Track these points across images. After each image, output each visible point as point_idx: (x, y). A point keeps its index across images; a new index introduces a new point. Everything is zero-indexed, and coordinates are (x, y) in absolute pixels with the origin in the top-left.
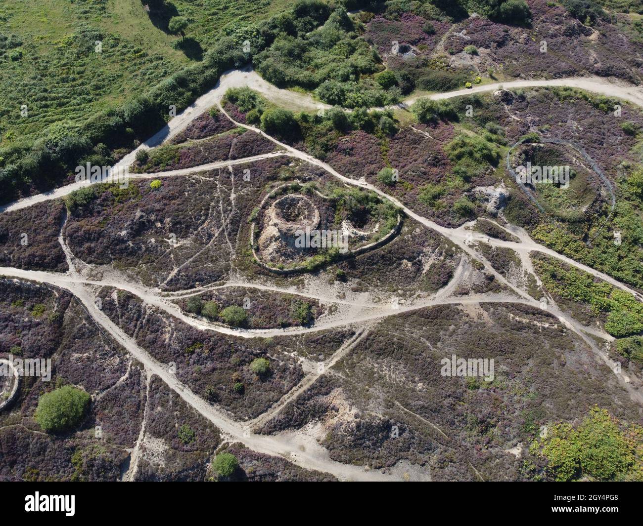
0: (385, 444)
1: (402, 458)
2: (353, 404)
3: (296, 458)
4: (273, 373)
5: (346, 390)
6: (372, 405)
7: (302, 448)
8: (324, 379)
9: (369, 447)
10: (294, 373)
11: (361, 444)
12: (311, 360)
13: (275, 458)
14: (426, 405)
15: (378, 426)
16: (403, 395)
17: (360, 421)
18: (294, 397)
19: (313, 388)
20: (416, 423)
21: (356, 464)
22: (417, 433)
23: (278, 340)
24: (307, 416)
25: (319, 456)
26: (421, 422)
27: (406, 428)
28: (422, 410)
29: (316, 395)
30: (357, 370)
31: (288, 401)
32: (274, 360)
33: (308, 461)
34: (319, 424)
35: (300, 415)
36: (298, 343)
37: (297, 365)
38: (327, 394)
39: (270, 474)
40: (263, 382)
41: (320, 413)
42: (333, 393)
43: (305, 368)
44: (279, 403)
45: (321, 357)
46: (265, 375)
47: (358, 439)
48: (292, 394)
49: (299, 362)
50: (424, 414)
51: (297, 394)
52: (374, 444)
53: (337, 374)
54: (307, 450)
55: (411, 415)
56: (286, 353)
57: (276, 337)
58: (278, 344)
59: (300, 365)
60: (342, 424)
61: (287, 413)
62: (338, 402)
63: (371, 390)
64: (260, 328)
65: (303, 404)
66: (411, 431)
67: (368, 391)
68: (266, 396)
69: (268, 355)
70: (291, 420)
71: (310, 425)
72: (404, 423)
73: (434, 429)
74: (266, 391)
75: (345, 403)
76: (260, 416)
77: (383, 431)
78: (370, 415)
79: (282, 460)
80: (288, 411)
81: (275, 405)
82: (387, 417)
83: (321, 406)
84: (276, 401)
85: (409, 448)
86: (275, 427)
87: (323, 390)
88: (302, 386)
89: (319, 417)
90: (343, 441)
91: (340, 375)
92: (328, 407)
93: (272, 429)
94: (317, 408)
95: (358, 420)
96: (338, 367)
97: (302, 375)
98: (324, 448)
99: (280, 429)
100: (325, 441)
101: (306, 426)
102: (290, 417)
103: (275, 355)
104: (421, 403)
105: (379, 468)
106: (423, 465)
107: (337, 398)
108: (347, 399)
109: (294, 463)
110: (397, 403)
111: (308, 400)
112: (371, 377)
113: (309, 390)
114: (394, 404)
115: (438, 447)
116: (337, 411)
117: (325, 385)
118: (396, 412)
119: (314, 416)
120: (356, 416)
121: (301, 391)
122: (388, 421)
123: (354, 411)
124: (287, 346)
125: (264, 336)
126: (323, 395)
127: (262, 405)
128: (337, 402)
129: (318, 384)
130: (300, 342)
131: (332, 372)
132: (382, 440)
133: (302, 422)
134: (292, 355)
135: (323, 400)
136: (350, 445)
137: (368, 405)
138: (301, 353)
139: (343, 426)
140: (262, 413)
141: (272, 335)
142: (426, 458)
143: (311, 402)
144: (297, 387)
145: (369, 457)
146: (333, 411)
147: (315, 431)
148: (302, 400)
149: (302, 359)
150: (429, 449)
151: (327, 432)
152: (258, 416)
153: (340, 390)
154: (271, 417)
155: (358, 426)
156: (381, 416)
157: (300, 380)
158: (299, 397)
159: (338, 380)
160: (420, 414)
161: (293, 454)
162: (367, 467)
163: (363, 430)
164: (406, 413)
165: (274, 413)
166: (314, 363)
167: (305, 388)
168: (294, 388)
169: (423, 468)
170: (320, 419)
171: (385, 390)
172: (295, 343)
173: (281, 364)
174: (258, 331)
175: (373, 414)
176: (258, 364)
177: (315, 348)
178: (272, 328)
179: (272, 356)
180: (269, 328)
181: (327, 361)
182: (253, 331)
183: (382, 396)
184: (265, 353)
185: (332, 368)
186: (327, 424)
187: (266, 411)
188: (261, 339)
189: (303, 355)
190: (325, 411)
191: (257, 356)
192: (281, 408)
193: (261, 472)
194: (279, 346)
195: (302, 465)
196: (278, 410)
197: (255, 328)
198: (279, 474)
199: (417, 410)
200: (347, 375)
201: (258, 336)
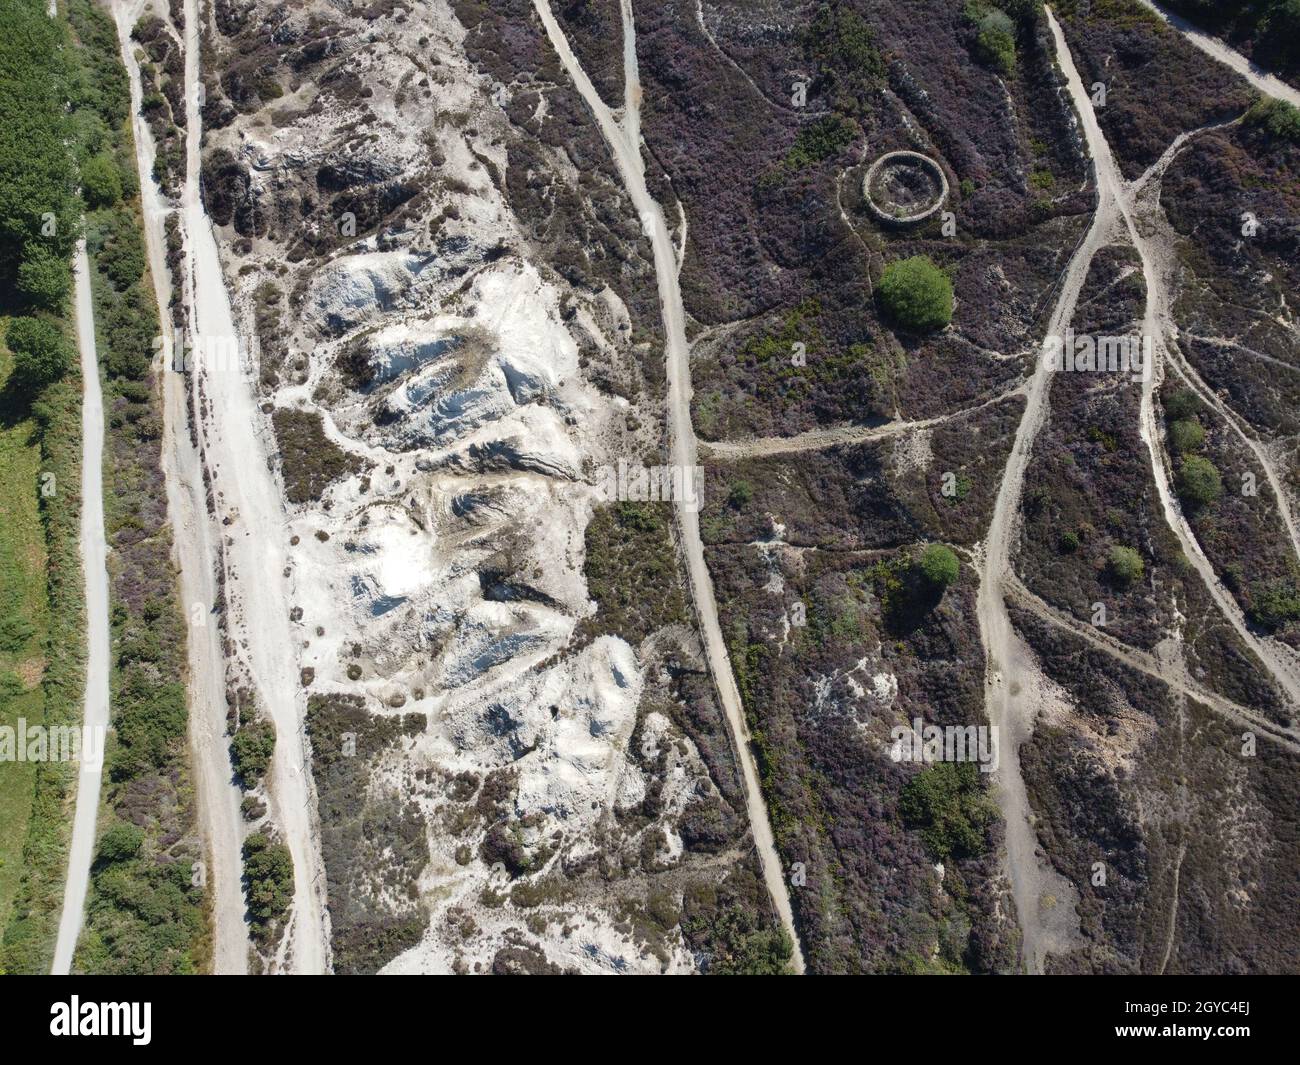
0: (1090, 844)
1: (1078, 885)
2: (1139, 759)
3: (996, 683)
4: (1123, 591)
5: (1158, 738)
6: (1154, 798)
7: (1015, 690)
8: (1159, 689)
9: (1072, 814)
10: (1143, 628)
11: (1072, 798)
12: (1184, 653)
13: (979, 645)
14: (1206, 916)
15: (1119, 821)
16: (1205, 860)
17: (1113, 782)
18: (1099, 645)
19: (1133, 673)
20: (1160, 901)
21: (1030, 796)
22: (1138, 905)
23: (1192, 577)
24: (1074, 680)
25: (1015, 722)
26: (1167, 910)
27: (1141, 880)
28: (1193, 910)
29: (1122, 684)
30: (1209, 750)
31: (1087, 637)
32: (1150, 585)
33: (998, 706)
34: (1068, 708)
35: (1071, 666)
36: (1205, 618)
37: (1162, 630)
38: (1134, 704)
39: (951, 646)
40: (1099, 580)
41: (1090, 701)
42: (1141, 716)
43: (1162, 647)
44: (1075, 621)
45: (1201, 673)
46: (1113, 579)
47: (1076, 787)
48: (1103, 639)
49: (1168, 632)
50: (1185, 914)
51: (1108, 648)
52: (1081, 822)
53: (1180, 712)
54: (1016, 699)
55: (1171, 885)
56: (1174, 602)
57: (1195, 572)
58: (1184, 580)
59: (1164, 636)
60: (1090, 748)
61: (1065, 642)
62: (1130, 730)
63: (1184, 790)
64: (1197, 536)
65: (1093, 665)
66: (1138, 892)
67: (1179, 783)
68: (1074, 592)
69: (1155, 570)
70: (1056, 653)
71: (1060, 692)
72: (1149, 874)
73: (1164, 942)
74: (1085, 591)
75: (1134, 743)
76: (1036, 598)
77: (1114, 832)
78: (1134, 799)
79: (983, 658)
80: (1067, 642)
81: (1069, 616)
82: (1145, 834)
83: (1106, 701)
84: (1075, 616)
85: (1104, 897)
86: (1031, 629)
87: (1138, 695)
88: (1126, 651)
89: (1082, 703)
90: (1060, 760)
91: (1183, 720)
92: (1108, 713)
93: (1024, 625)
94: (1099, 693)
95: (1114, 777)
96: (1196, 710)
97: (1147, 646)
98: (1032, 730)
99: (1029, 640)
100: (1047, 728)
101: (1056, 685)
102: (1060, 649)
103: (1160, 583)
104: (1207, 905)
105: (1042, 843)
106: (1084, 932)
107: (1135, 726)
108: (1142, 745)
109: (986, 681)
110: (1182, 851)
111: (1105, 673)
112: (1209, 783)
113: (1125, 667)
114: (1176, 843)
115: (1132, 956)
116: (1111, 733)
117: (1150, 695)
118: (1164, 851)
119: (1079, 692)
120: (1119, 771)
121: (1117, 654)
122: (1139, 839)
123: (1128, 765)
124: (1190, 599)
125: (1186, 550)
126: (1128, 697)
127: (1057, 593)
128: (1127, 726)
129: (1144, 681)
130: (1209, 623)
131: (1181, 702)
132: (1095, 837)
133: (1060, 674)
134: (1177, 614)
135: (1120, 701)
136: (1059, 776)
137: (1152, 791)
138: (1188, 631)
139: (1087, 753)
140: (1043, 597)
141: (1195, 564)
142: (1101, 936)
143: (1104, 680)
144: (1119, 644)
145: (1052, 818)
146: (1106, 727)
147: (1056, 704)
148: (1099, 660)
149: (1178, 635)
150: (1119, 938)
151: (1063, 727)
152: (1036, 593)
153: (1154, 726)
154: (1043, 616)
155: (1102, 780)
156: (1142, 820)
157: (1135, 644)
158: (1102, 654)
159: (1172, 718)
160: (1182, 907)
161: (999, 675)
162: (1033, 819)
163: (1098, 793)
164: (1170, 874)
165: (1054, 620)
166: (1181, 662)
167: (1125, 659)
168: (1114, 639)
169: (1078, 933)
170: (1078, 706)
171: (1198, 819)
172: (1201, 612)
173: (1150, 599)
174: (1190, 535)
175: (1140, 805)
176: (1128, 557)
177: (1213, 653)
178: (1210, 560)
179: (1156, 578)
180: (1206, 553)
181: (1198, 686)
182: (1186, 525)
183: (1182, 816)
184: (1154, 564)
185: (1190, 700)
186: (1076, 722)
187: (1050, 604)
188: (1178, 546)
189: (1185, 634)
190: (1100, 712)
191: (1143, 551)
192: (1067, 627)
193: (949, 630)
194: (1181, 584)
195: (988, 697)
196: (1061, 623)
197: (1193, 528)
198: (959, 661)
199: (1188, 897)
200: (1189, 734)
201: (1181, 538)
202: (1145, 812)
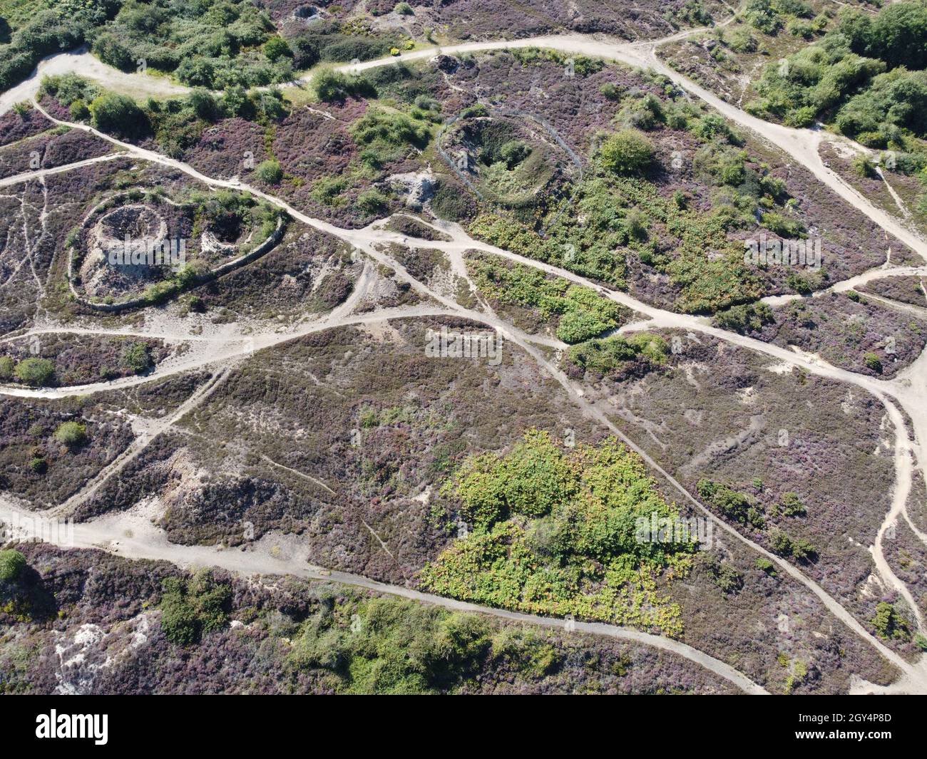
0: (247, 513)
1: (271, 528)
2: (201, 465)
3: (119, 547)
4: (90, 441)
5: (192, 450)
6: (227, 464)
7: (129, 534)
8: (162, 439)
9: (224, 519)
10: (119, 436)
11: (212, 517)
12: (145, 417)
13: (85, 551)
14: (306, 456)
15: (235, 489)
16: (273, 445)
17: (209, 486)
18: (119, 468)
19: (146, 451)
20: (291, 480)
21: (205, 544)
22: (291, 493)
23: (99, 397)
24: (138, 491)
25: (152, 540)
26: (298, 477)
27: (275, 487)
28: (301, 462)
29: (151, 461)
30: (211, 423)
31: (110, 474)
32: (92, 423)
33: (135, 549)
34: (156, 500)
35: (127, 490)
36: (129, 398)
37: (124, 425)
38: (166, 457)
39: (76, 573)
40: (76, 454)
41: (156, 485)
42: (175, 455)
43: (136, 429)
44: (97, 478)
45: (162, 412)
46: (78, 444)
47: (207, 511)
48: (117, 464)
49: (128, 422)
50: (303, 467)
51: (124, 462)
52: (231, 515)
53: (181, 431)
54: (136, 535)
55: (283, 471)
56: (110, 412)
57: (97, 393)
58: (98, 402)
59: (130, 425)
60: (185, 494)
61: (108, 489)
62: (181, 465)
63: (229, 445)
64: (74, 385)
65: (132, 475)
66: (283, 491)
67: (224, 446)
68: (77, 473)
69: (84, 417)
70: (114, 498)
71: (143, 503)
72: (273, 482)
73: (316, 485)
74: (80, 465)
75: (190, 466)
76: (70, 500)
77: (242, 496)
78: (223, 476)
79: (95, 551)
80: (109, 489)
81: (92, 481)
82: (247, 476)
83: (158, 475)
84: (93, 477)
85: (282, 514)
86: (90, 510)
87: (161, 453)
88: (130, 452)
89: (156, 491)
90: (187, 516)
91: (187, 431)
92: (167, 475)
93: (84, 515)
94: (152, 479)
95: (205, 484)
96: (184, 422)
97: (132, 438)
98: (161, 530)
99: (99, 513)
100: (164, 519)
101: (138, 504)
102: (111, 494)
103: (94, 416)
104: (299, 453)
105: (238, 545)
106: (300, 533)
107: (180, 462)
108: (193, 460)
109: (114, 553)
110: (265, 457)
111: (140, 468)
112: (231, 429)
113: (140, 455)
114: (259, 459)
115: (319, 507)
116: (180, 478)
117: (163, 447)
118: (262, 468)
119: (148, 490)
120: (202, 480)
121: (129, 458)
122: (249, 481)
123: (202, 473)
124: (113, 402)
125: (79, 394)
126: (161, 460)
127: (72, 484)
128: (178, 467)
129: (153, 447)
130: (133, 396)
131: (175, 429)
132: (242, 508)
133: (131, 499)
134: (119, 413)
135: (160, 466)
136: (197, 520)
137: (222, 463)
138: (133, 410)
139: (187, 497)
140: (71, 495)
141: (92, 392)
142: (306, 522)
143: (145, 472)
144: (124, 454)
145: (224, 533)
146: (175, 479)
147: (150, 509)
148: (129, 471)
149: (132, 417)
150: (308, 512)
151: (167, 508)
152: (66, 499)
153: (184, 450)
154: (84, 499)
155: (206, 493)
156: (238, 475)
157: (127, 445)
158: (126, 468)
159: (182, 437)
160: (298, 468)
161: (114, 542)
162: (220, 546)
163: (214, 497)
164: (276, 469)
165: (90, 492)
166: (151, 421)
167: (135, 454)
168: (119, 457)
169: (300, 537)
170: (157, 494)
171: (249, 443)
172: (124, 398)
173: (101, 426)
174: (72, 388)
175: (228, 474)
176: (66, 431)
177: (152, 401)
178: (94, 382)
179: (89, 418)
180: (88, 383)
181: (170, 416)
182: (64, 389)
183: (244, 450)
184: (79, 416)
185: (176, 423)
186: (167, 499)
187: (78, 491)
188: (74, 398)
189: (134, 412)
190: (165, 481)
191: (66, 420)
192: (99, 485)
193: (63, 571)
194: (100, 404)
195: (126, 555)
196: (94, 488)
197: (67, 385)
198: (90, 570)
199: (293, 463)
200: (197, 431)
201: (70, 395)
202: (234, 472)
